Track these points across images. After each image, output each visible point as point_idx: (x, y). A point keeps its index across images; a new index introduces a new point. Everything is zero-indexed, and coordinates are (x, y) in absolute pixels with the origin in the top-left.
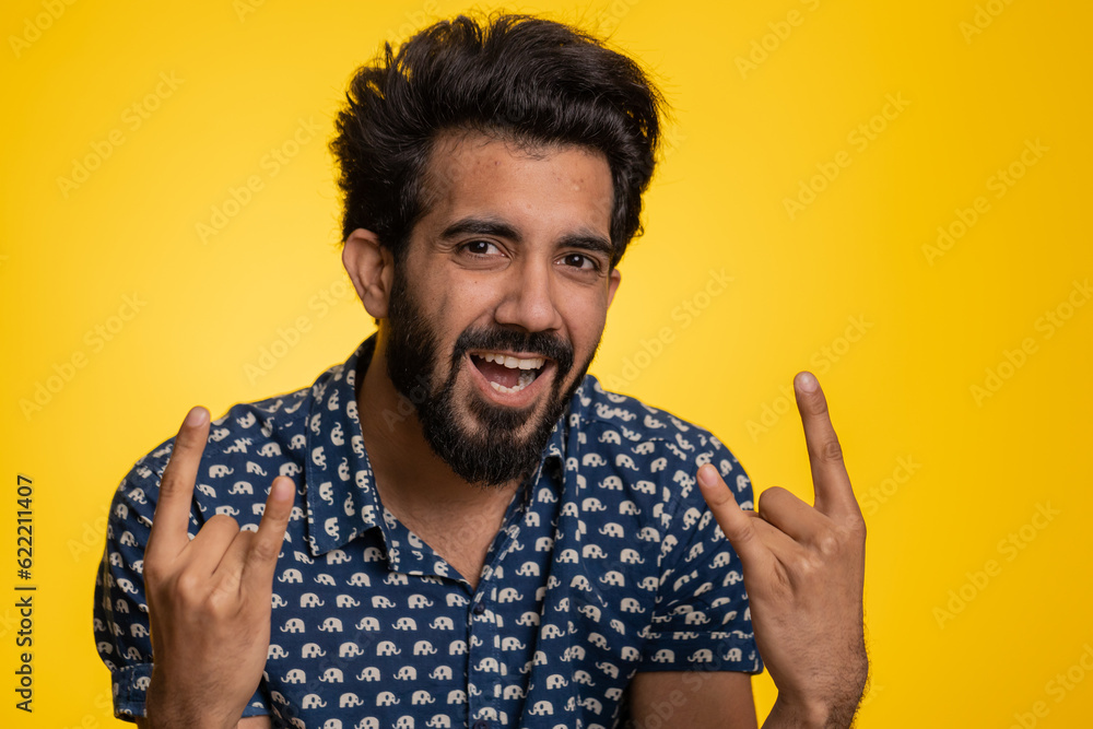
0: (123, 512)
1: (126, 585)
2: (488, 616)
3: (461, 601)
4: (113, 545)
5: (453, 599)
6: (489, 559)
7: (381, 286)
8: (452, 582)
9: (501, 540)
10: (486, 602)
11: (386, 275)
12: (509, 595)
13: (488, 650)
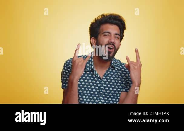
0: (66, 65)
1: (65, 73)
2: (103, 82)
3: (100, 80)
4: (64, 69)
5: (99, 80)
6: (104, 76)
7: (95, 43)
8: (99, 78)
9: (105, 74)
10: (103, 81)
11: (95, 42)
12: (105, 80)
13: (102, 86)
